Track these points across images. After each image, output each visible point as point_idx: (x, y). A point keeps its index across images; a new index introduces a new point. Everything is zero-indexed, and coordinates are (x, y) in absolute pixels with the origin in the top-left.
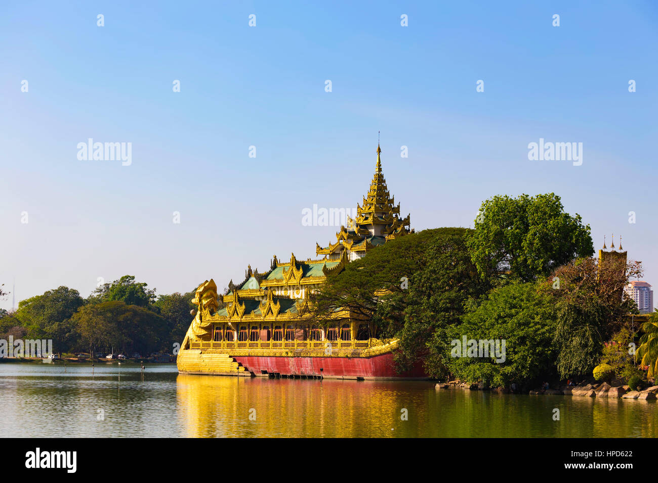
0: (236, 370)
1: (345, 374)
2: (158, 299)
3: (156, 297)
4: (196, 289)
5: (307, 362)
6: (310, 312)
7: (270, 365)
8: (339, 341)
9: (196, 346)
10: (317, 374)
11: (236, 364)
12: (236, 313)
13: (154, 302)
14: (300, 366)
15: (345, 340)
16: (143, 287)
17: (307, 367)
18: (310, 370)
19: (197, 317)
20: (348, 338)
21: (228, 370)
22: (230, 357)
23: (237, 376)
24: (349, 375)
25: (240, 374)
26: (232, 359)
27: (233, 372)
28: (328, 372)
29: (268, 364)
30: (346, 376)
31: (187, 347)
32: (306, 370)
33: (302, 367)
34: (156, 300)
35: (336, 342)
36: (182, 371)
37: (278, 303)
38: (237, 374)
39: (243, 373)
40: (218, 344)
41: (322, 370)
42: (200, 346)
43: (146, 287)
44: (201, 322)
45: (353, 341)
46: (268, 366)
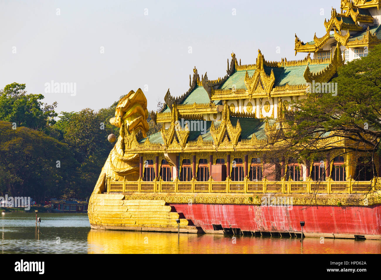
0: (175, 224)
1: (337, 230)
2: (60, 119)
3: (56, 115)
4: (116, 104)
5: (281, 213)
6: (285, 138)
7: (225, 217)
8: (329, 182)
9: (117, 188)
10: (295, 231)
11: (175, 216)
12: (175, 140)
13: (53, 122)
14: (270, 218)
15: (338, 180)
16: (38, 100)
17: (282, 220)
18: (286, 224)
19: (118, 145)
20: (342, 177)
21: (163, 223)
22: (167, 204)
23: (177, 232)
24: (343, 232)
25: (181, 230)
26: (169, 208)
27: (171, 226)
28: (312, 227)
29: (222, 215)
30: (338, 233)
31: (103, 190)
32: (279, 224)
33: (273, 220)
34: (57, 119)
35: (324, 183)
36: (96, 225)
37: (238, 125)
38: (177, 230)
39: (185, 228)
40: (149, 185)
41: (303, 225)
42: (122, 188)
43: (42, 101)
44: (124, 152)
45: (349, 182)
46: (223, 219)
